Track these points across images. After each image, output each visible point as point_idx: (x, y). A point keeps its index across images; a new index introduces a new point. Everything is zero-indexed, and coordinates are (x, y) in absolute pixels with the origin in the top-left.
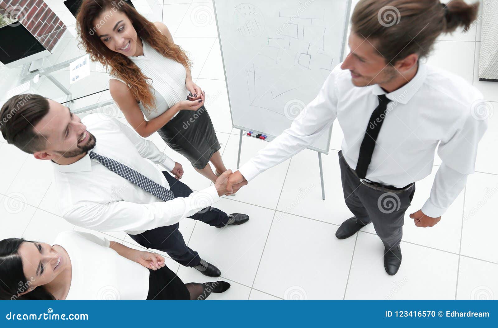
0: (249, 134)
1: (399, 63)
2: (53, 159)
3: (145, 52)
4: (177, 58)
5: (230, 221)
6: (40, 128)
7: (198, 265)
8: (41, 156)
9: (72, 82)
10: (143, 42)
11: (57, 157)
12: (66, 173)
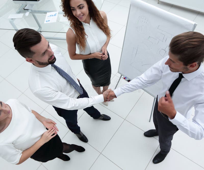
0: (124, 78)
1: (189, 65)
2: (34, 63)
3: (91, 23)
4: (104, 31)
5: (101, 117)
6: (33, 48)
7: (78, 134)
8: (29, 61)
9: (45, 22)
10: (91, 18)
11: (36, 63)
12: (39, 71)
